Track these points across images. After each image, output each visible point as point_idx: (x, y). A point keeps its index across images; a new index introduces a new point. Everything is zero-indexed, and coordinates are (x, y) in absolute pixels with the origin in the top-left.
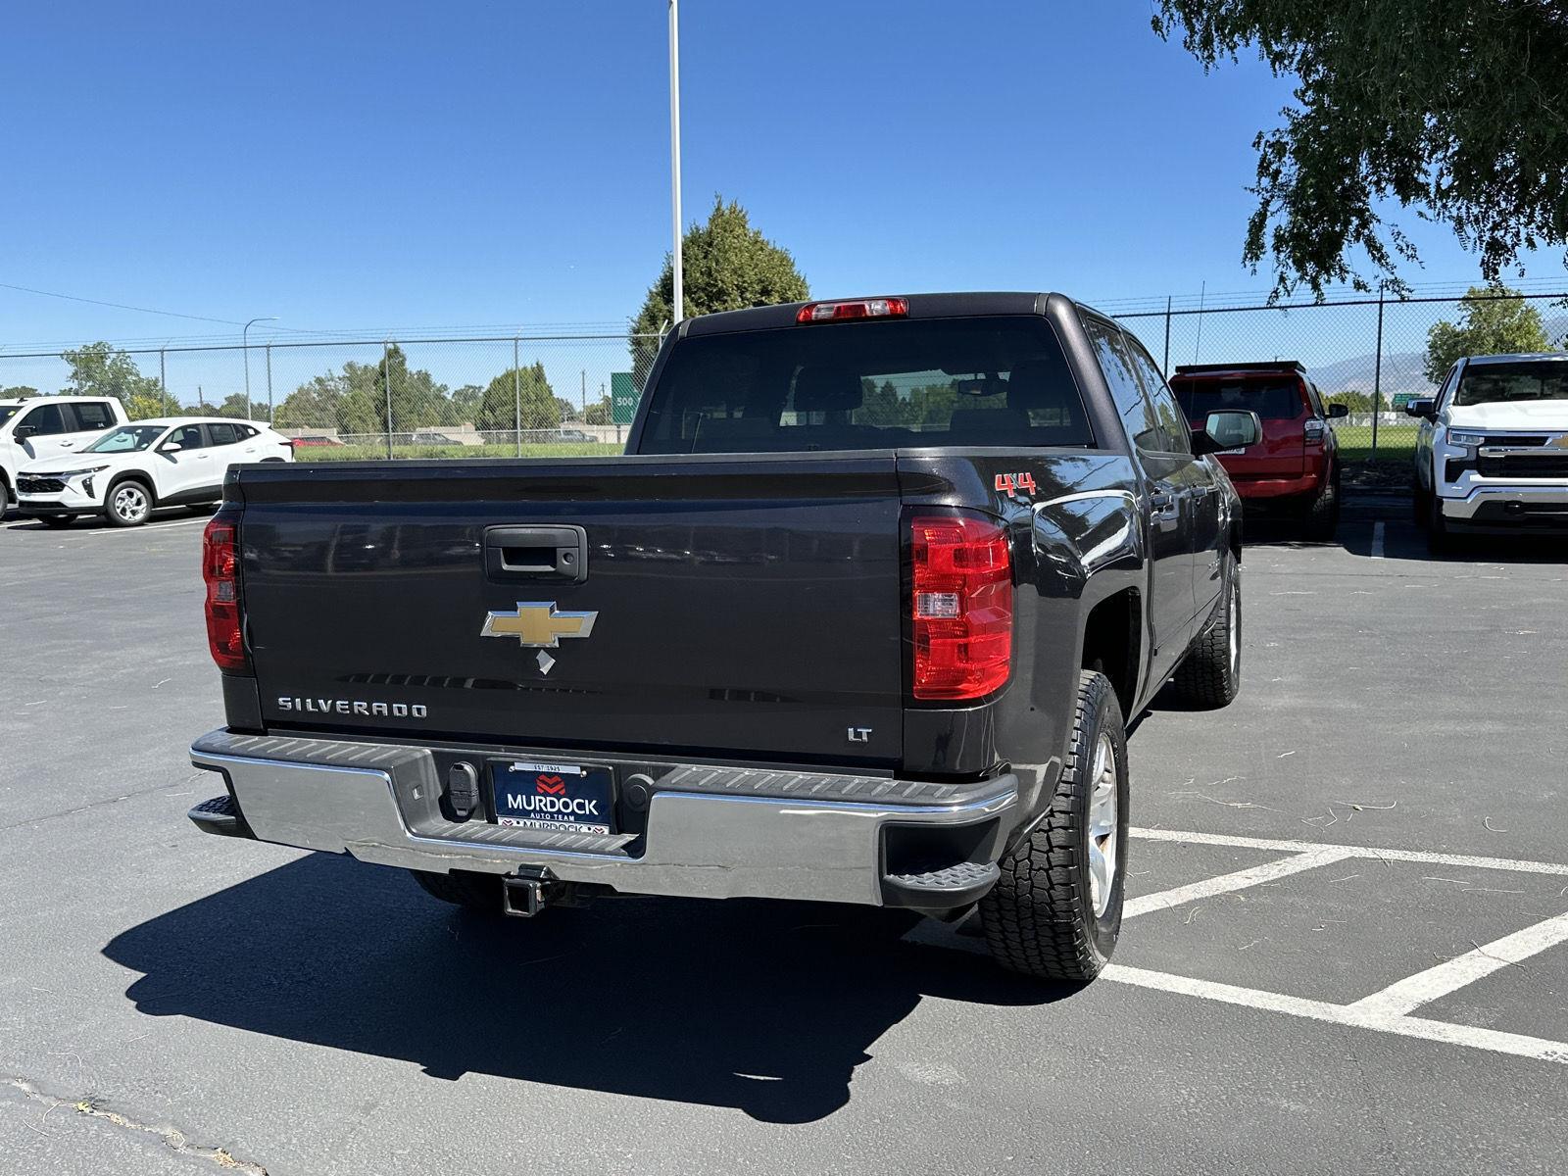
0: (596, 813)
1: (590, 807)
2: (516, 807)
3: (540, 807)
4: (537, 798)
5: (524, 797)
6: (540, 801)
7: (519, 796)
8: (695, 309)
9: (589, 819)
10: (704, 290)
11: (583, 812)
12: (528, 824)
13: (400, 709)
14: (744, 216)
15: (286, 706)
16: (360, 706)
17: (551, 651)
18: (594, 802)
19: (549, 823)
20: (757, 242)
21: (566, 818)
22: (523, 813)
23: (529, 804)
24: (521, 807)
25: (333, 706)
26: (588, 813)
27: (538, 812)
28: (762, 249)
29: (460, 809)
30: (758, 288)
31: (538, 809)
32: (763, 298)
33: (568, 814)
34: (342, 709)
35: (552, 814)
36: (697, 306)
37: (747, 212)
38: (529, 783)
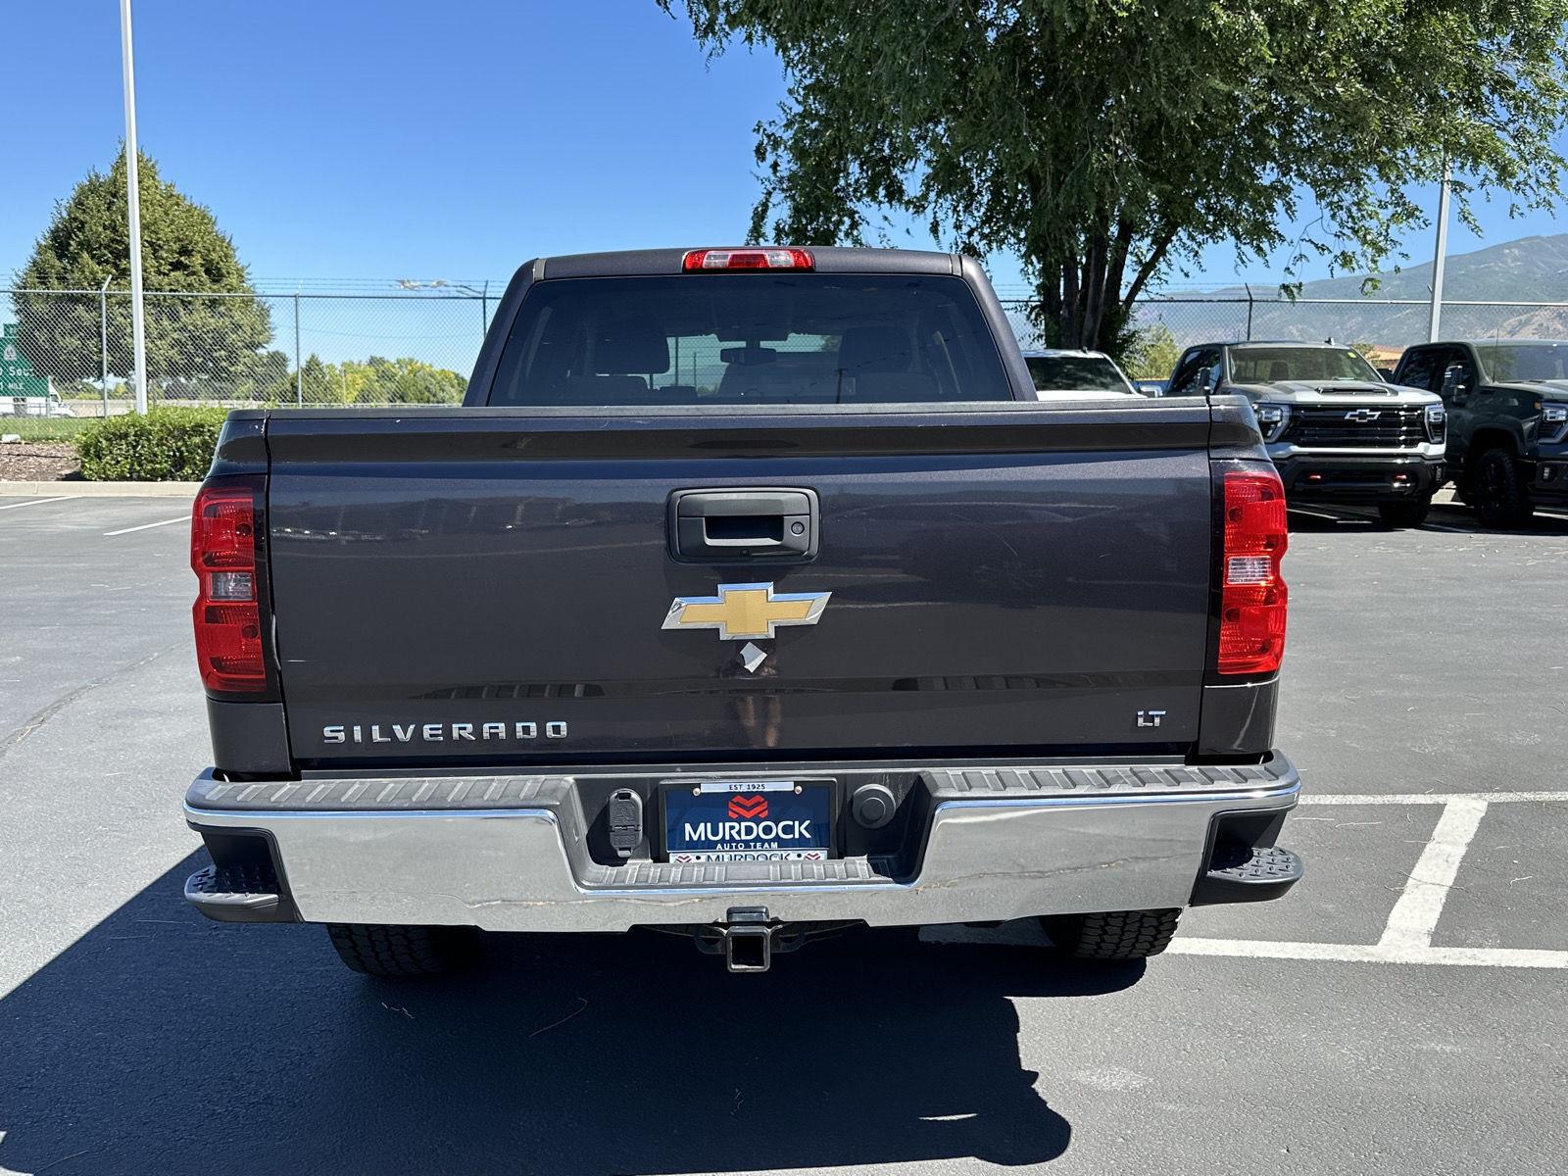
0: (808, 835)
1: (801, 829)
2: (695, 838)
3: (731, 835)
4: (728, 825)
5: (709, 825)
6: (732, 828)
7: (702, 825)
8: (97, 268)
9: (801, 843)
10: (107, 247)
11: (791, 836)
12: (714, 857)
13: (527, 729)
14: (153, 166)
15: (337, 738)
16: (462, 730)
17: (763, 644)
18: (807, 822)
19: (743, 854)
20: (172, 195)
21: (766, 845)
22: (709, 845)
23: (715, 833)
24: (703, 838)
25: (418, 732)
26: (797, 836)
27: (728, 842)
28: (178, 204)
29: (621, 849)
30: (176, 247)
31: (727, 837)
32: (182, 259)
33: (769, 842)
34: (431, 735)
35: (747, 844)
36: (99, 264)
37: (156, 162)
38: (717, 808)
